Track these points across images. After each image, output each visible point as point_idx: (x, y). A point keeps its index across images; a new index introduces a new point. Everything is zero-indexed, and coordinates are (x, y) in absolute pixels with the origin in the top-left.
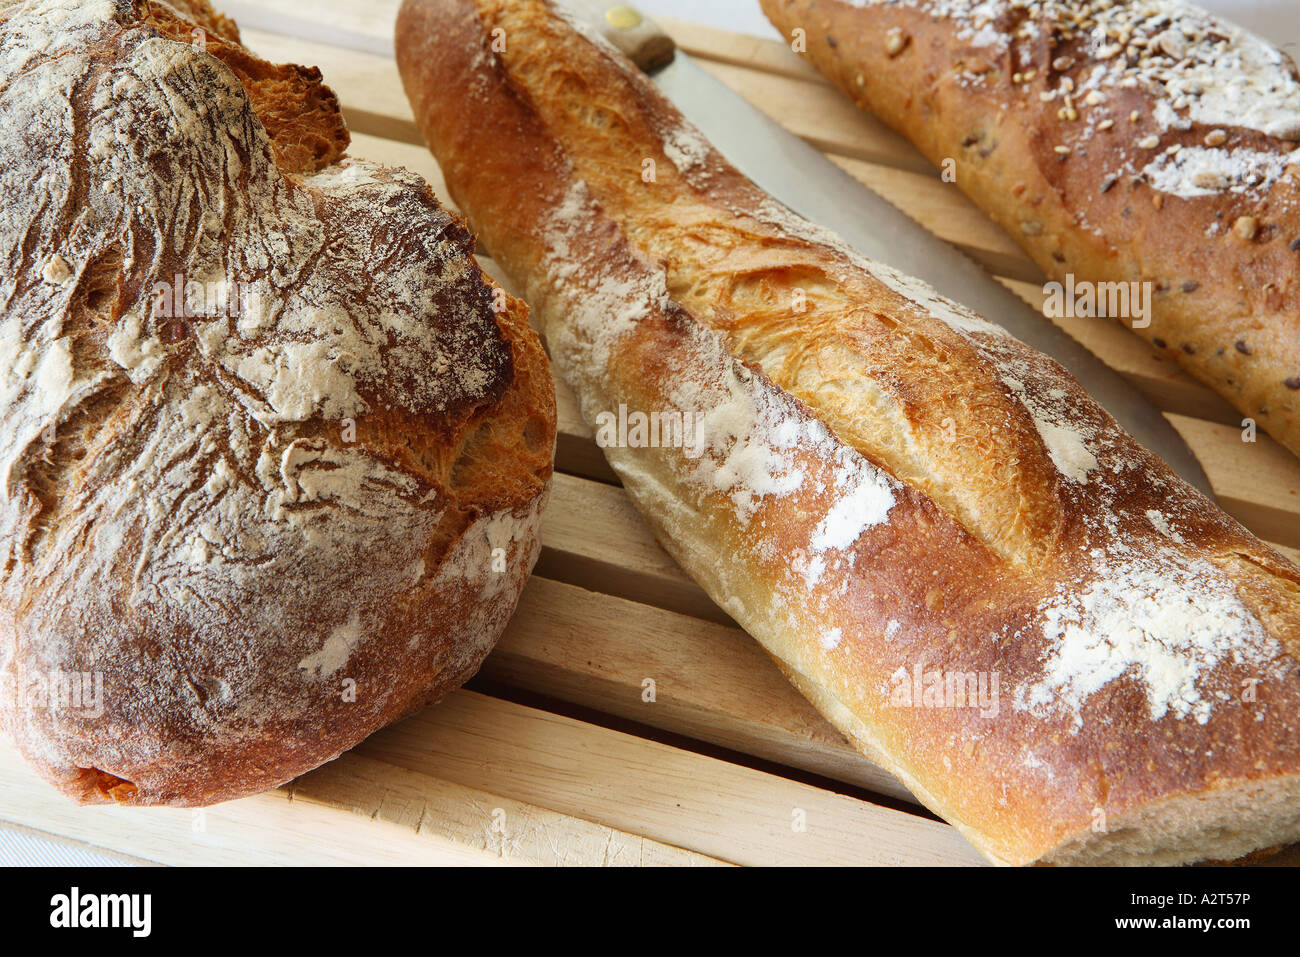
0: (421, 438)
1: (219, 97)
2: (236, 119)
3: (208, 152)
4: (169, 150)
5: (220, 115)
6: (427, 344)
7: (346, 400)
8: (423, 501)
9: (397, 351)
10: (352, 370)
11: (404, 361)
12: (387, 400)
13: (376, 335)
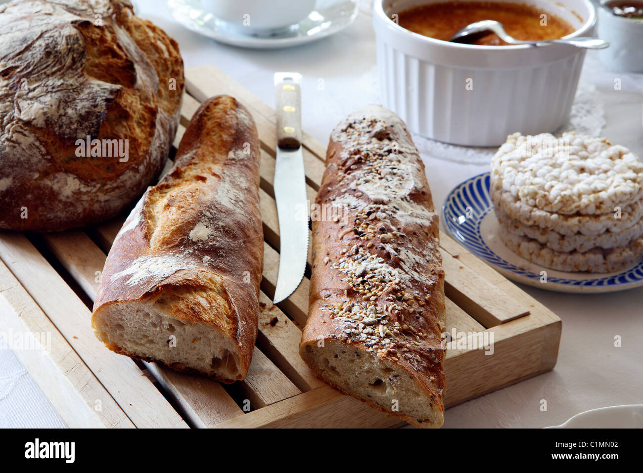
0: (56, 142)
1: (76, 46)
2: (78, 53)
3: (64, 57)
4: (53, 52)
5: (73, 50)
6: (74, 120)
7: (40, 122)
8: (46, 157)
9: (64, 118)
10: (47, 116)
11: (63, 121)
12: (52, 127)
13: (62, 112)
